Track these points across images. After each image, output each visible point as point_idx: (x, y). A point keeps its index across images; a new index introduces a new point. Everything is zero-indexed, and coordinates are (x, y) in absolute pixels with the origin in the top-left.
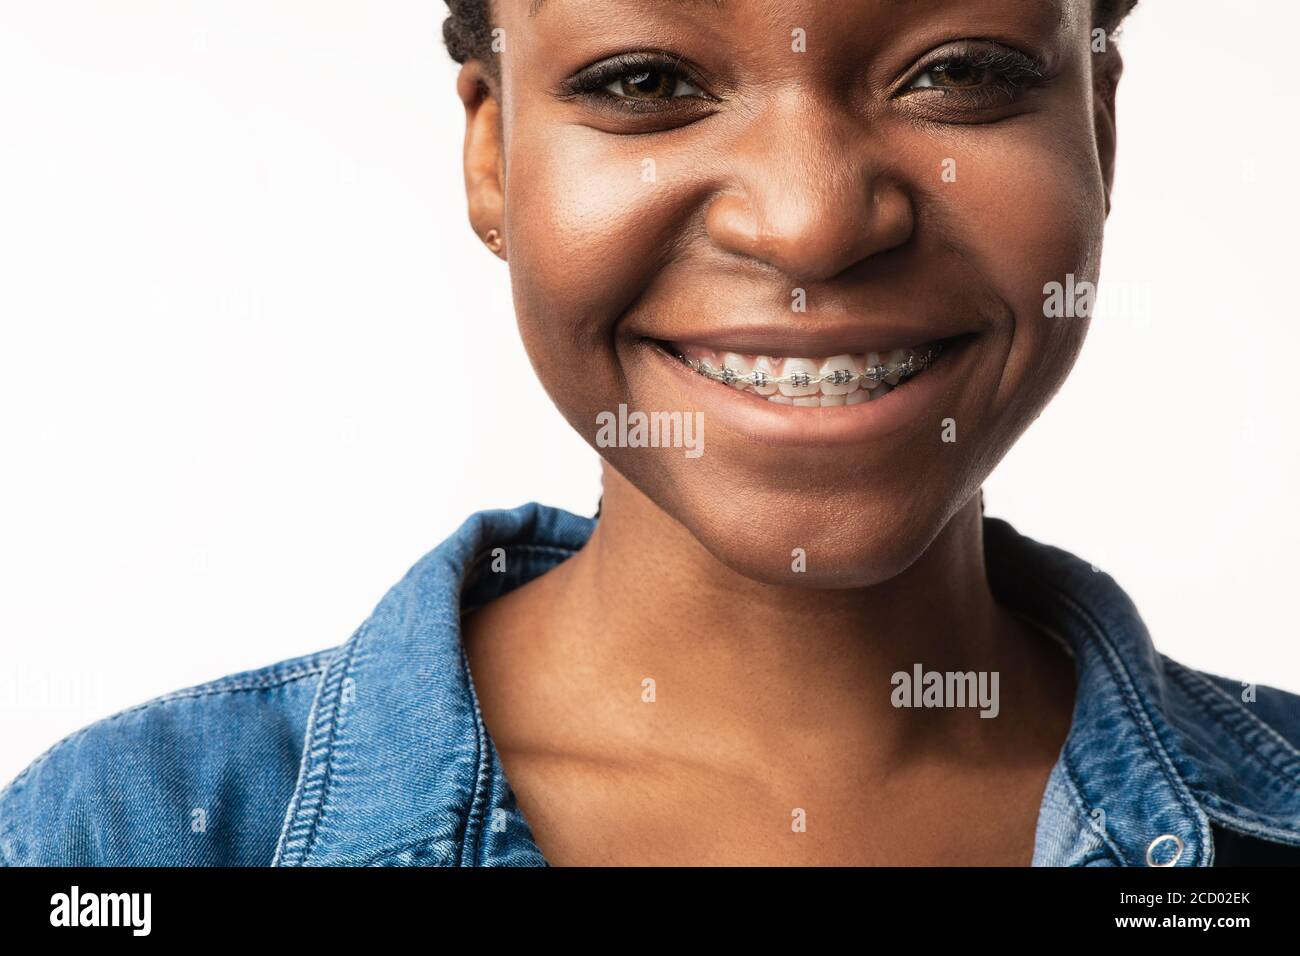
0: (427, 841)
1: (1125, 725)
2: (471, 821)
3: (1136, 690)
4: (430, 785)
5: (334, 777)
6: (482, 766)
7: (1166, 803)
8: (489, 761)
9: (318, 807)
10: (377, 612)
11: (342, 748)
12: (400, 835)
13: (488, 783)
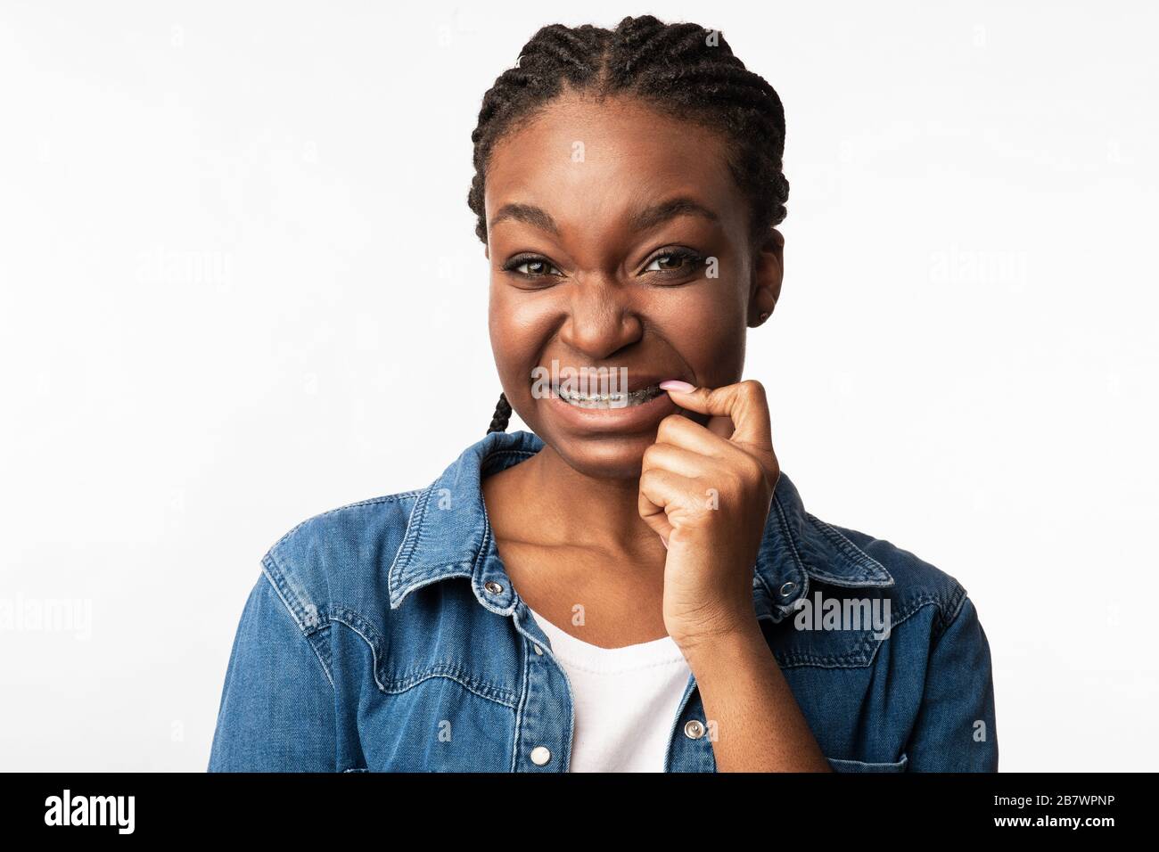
0: (459, 562)
1: (780, 537)
2: (479, 557)
3: (787, 522)
4: (462, 543)
5: (421, 537)
6: (486, 536)
7: (791, 569)
8: (489, 534)
9: (413, 548)
10: (445, 473)
11: (425, 526)
12: (448, 559)
13: (488, 543)
